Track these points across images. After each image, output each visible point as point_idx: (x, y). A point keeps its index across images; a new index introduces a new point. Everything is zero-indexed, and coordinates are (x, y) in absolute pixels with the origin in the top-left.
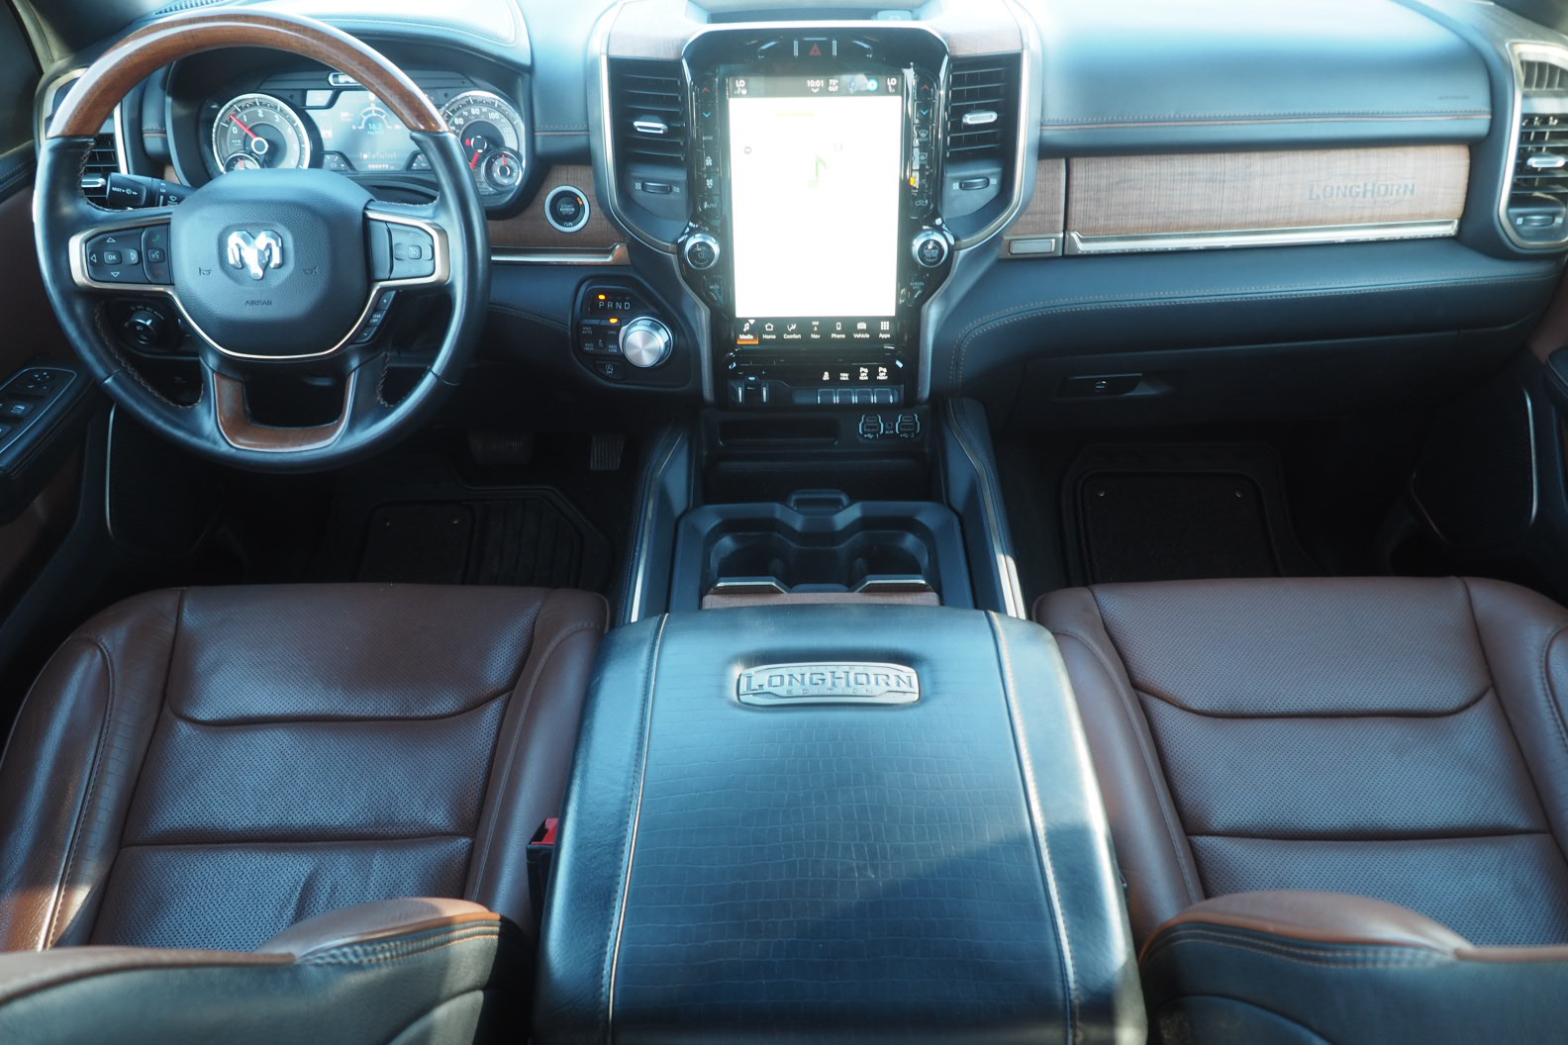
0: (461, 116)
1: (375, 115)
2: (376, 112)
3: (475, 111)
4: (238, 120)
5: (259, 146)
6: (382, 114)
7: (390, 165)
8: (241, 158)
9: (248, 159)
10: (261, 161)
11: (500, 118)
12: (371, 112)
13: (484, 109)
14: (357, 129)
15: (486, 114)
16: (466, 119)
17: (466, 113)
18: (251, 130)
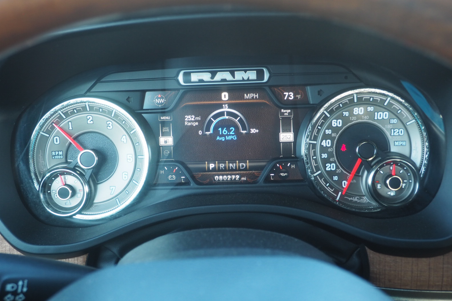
0: (341, 117)
1: (226, 117)
2: (229, 114)
3: (358, 111)
4: (61, 129)
5: (86, 160)
6: (236, 116)
7: (241, 176)
8: (62, 174)
9: (70, 174)
10: (87, 177)
11: (389, 119)
12: (222, 114)
13: (370, 109)
14: (204, 135)
15: (372, 115)
16: (345, 120)
17: (346, 114)
18: (76, 139)
